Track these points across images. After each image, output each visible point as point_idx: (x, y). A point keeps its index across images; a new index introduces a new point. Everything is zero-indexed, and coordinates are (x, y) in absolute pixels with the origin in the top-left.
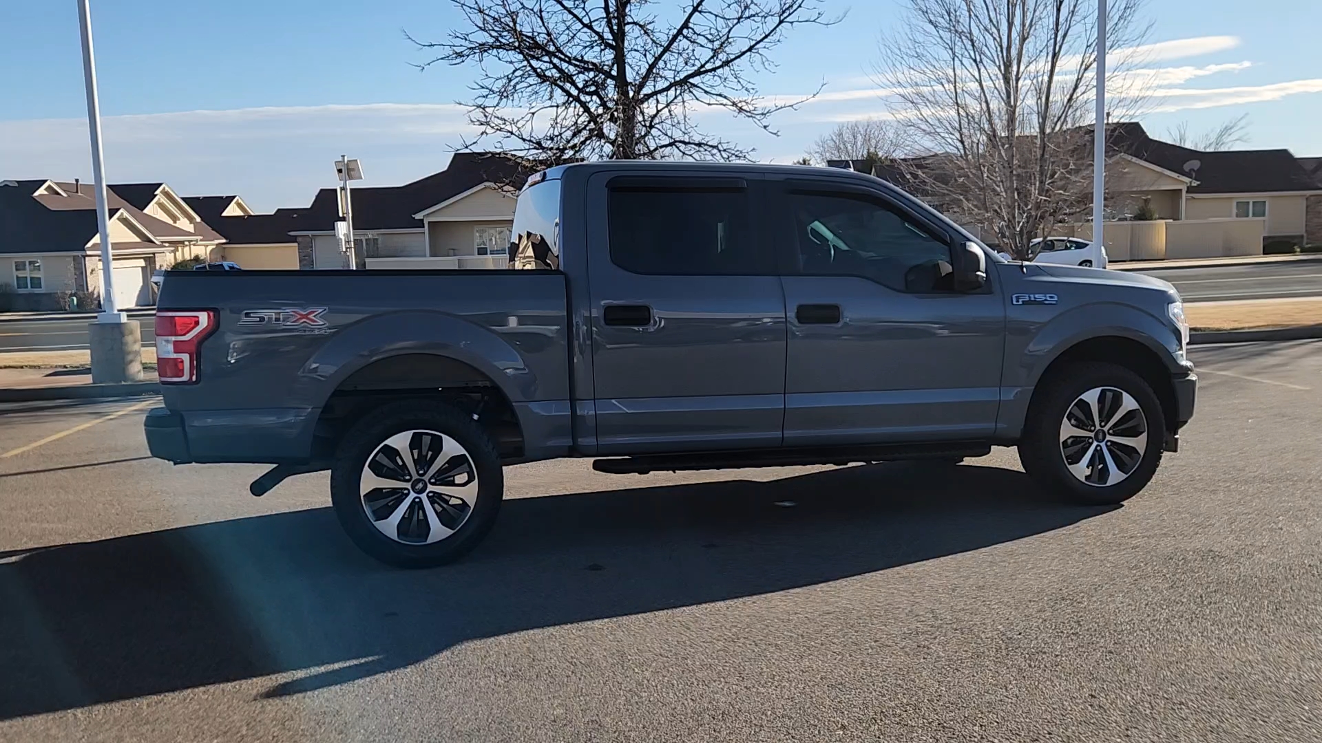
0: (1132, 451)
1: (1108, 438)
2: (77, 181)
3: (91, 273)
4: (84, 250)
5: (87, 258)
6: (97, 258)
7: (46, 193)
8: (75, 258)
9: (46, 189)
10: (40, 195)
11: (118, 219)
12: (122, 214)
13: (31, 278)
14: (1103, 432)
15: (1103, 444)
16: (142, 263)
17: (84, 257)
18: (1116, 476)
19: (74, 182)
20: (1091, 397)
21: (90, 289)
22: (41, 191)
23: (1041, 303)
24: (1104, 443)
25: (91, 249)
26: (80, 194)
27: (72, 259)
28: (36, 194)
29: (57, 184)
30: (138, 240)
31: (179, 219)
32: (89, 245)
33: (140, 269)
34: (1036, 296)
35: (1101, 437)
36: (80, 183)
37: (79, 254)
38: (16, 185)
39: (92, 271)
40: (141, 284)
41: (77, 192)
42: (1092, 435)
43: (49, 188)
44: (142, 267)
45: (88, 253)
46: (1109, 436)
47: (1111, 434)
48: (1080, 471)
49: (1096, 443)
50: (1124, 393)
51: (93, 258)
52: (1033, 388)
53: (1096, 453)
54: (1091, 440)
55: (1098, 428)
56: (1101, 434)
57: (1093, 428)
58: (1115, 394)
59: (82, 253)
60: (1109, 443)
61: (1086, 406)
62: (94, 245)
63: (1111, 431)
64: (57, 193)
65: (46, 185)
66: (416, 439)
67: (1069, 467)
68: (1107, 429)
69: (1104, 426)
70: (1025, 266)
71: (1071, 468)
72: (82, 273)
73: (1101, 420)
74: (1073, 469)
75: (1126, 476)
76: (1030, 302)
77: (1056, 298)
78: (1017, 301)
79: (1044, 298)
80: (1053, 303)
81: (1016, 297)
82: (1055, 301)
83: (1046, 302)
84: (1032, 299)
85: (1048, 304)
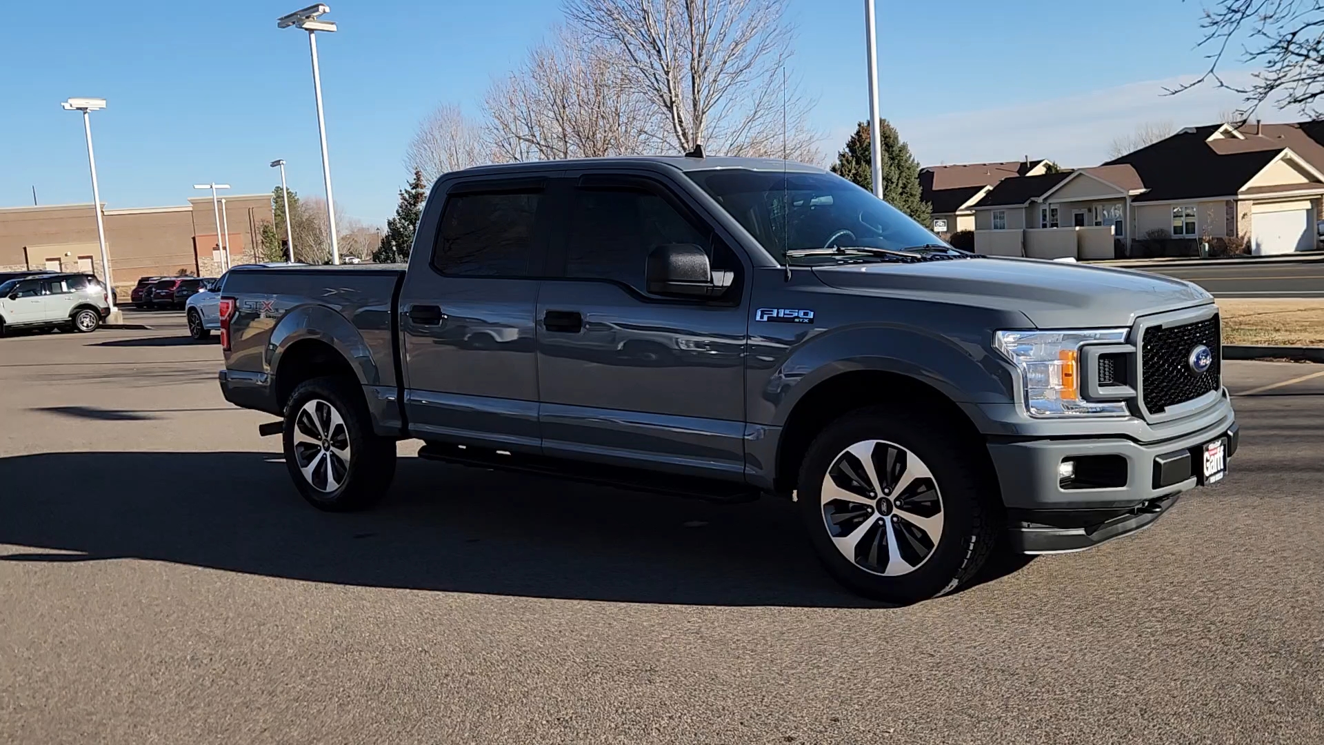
1: (895, 511)
2: (1258, 121)
3: (1243, 218)
4: (1236, 194)
5: (1239, 203)
6: (1252, 202)
7: (1222, 137)
8: (1228, 202)
9: (1222, 133)
10: (1215, 140)
11: (1282, 159)
12: (1286, 154)
13: (1187, 224)
14: (888, 502)
15: (888, 519)
16: (1308, 205)
17: (1237, 201)
18: (897, 566)
19: (1256, 123)
20: (863, 450)
21: (1240, 234)
22: (1217, 135)
23: (792, 320)
24: (890, 517)
25: (1243, 193)
26: (1260, 135)
27: (1225, 203)
28: (1210, 139)
29: (1234, 127)
30: (1305, 180)
32: (1244, 188)
33: (1305, 212)
34: (787, 312)
35: (884, 508)
36: (1261, 123)
37: (1231, 198)
38: (1195, 131)
39: (1244, 215)
40: (1304, 227)
41: (1258, 133)
42: (873, 503)
43: (1225, 132)
44: (1308, 210)
45: (1240, 197)
46: (894, 508)
47: (898, 507)
48: (847, 545)
49: (877, 515)
50: (909, 453)
51: (1247, 202)
52: (781, 428)
53: (878, 529)
54: (869, 510)
55: (880, 495)
56: (885, 504)
57: (872, 494)
58: (896, 451)
59: (1235, 197)
60: (895, 519)
61: (855, 463)
62: (1249, 189)
63: (898, 503)
64: (1234, 137)
65: (1221, 129)
66: (319, 408)
67: (833, 539)
68: (892, 498)
69: (889, 494)
70: (791, 270)
71: (836, 540)
72: (1233, 218)
73: (884, 485)
74: (839, 542)
75: (913, 569)
76: (778, 319)
77: (811, 315)
78: (762, 317)
79: (796, 315)
80: (806, 321)
81: (762, 311)
82: (810, 319)
83: (797, 320)
84: (781, 315)
85: (799, 322)
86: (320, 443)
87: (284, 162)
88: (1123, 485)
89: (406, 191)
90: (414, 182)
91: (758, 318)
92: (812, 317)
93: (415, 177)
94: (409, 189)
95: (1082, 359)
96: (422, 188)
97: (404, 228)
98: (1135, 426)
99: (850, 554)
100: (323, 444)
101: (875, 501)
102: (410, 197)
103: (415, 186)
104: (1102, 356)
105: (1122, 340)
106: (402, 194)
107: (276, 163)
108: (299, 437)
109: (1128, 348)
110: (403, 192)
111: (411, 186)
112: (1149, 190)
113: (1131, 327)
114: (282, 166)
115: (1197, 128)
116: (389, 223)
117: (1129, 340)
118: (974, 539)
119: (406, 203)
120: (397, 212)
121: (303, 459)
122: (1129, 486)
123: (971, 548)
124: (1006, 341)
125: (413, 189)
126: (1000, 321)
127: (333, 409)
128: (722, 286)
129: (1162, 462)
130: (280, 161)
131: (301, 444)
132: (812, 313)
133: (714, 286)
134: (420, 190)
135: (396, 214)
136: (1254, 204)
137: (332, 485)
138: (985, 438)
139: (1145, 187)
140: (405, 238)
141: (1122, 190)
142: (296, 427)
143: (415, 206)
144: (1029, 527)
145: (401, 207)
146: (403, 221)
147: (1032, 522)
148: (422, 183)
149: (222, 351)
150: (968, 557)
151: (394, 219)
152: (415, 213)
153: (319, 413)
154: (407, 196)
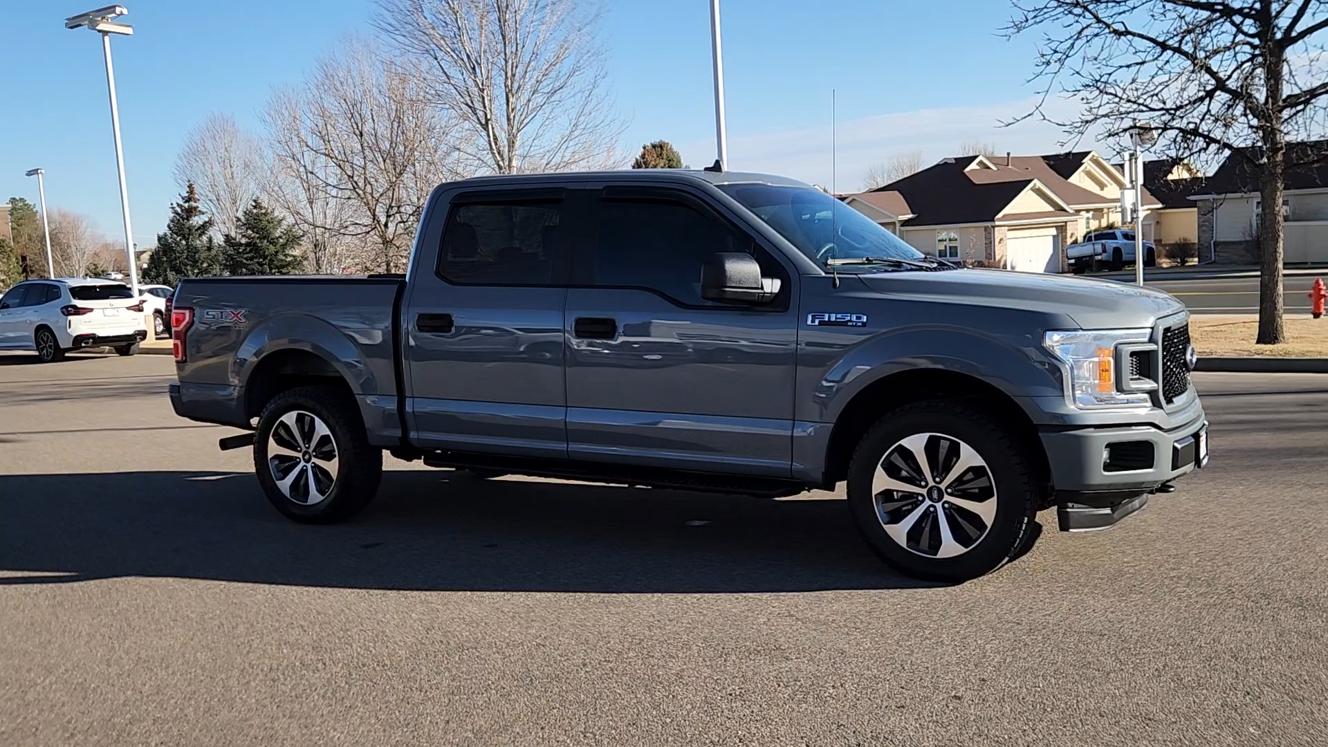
0: (975, 519)
1: (946, 498)
2: (1008, 154)
3: (1000, 243)
4: (993, 220)
5: (996, 229)
6: (1007, 228)
7: (978, 168)
8: (986, 228)
9: (978, 164)
10: (972, 170)
11: (1032, 189)
12: (1035, 184)
13: (950, 247)
14: (939, 490)
15: (939, 506)
16: (1053, 231)
17: (994, 227)
18: (950, 548)
19: (1006, 156)
21: (998, 258)
22: (973, 166)
23: (845, 324)
24: (940, 503)
25: (999, 220)
26: (1010, 167)
27: (983, 229)
28: (968, 169)
29: (988, 158)
30: (1051, 209)
31: (1106, 186)
32: (1000, 215)
33: (1051, 238)
34: (839, 316)
35: (935, 495)
36: (1011, 155)
37: (989, 224)
38: (954, 162)
39: (1001, 240)
40: (1051, 251)
41: (1008, 165)
42: (924, 491)
43: (981, 163)
44: (1054, 236)
45: (997, 223)
46: (946, 496)
47: (949, 494)
48: (899, 532)
49: (928, 502)
50: (962, 443)
51: (1003, 228)
52: (833, 425)
53: (929, 515)
54: (920, 498)
55: (931, 483)
56: (936, 492)
57: (923, 483)
58: (948, 443)
59: (992, 224)
60: (946, 505)
61: (907, 454)
62: (1004, 216)
63: (949, 490)
64: (988, 168)
65: (977, 161)
66: (300, 419)
67: (884, 526)
68: (943, 486)
69: (940, 482)
70: (839, 278)
71: (887, 528)
72: (991, 243)
73: (935, 474)
74: (890, 529)
75: (966, 550)
76: (829, 323)
77: (864, 319)
78: (813, 321)
79: (849, 318)
80: (860, 324)
81: (813, 316)
82: (863, 322)
83: (850, 324)
84: (833, 319)
85: (852, 326)
86: (300, 455)
87: (43, 171)
88: (1151, 466)
89: (178, 205)
90: (187, 195)
91: (809, 322)
92: (865, 320)
93: (188, 190)
94: (181, 202)
95: (1117, 356)
96: (195, 202)
97: (177, 244)
98: (1158, 416)
99: (902, 541)
100: (303, 456)
101: (926, 490)
102: (182, 210)
103: (188, 200)
104: (1133, 354)
105: (1146, 339)
106: (173, 208)
107: (34, 172)
108: (273, 448)
109: (1152, 347)
110: (175, 205)
111: (183, 199)
112: (915, 216)
113: (1152, 328)
114: (40, 175)
115: (955, 159)
116: (160, 239)
117: (1152, 340)
118: (1026, 519)
119: (178, 217)
120: (169, 226)
121: (278, 472)
122: (1156, 468)
123: (1023, 528)
124: (1053, 340)
125: (185, 202)
126: (1048, 323)
127: (317, 419)
128: (771, 293)
129: (1179, 446)
130: (38, 170)
131: (276, 457)
132: (865, 317)
133: (764, 293)
134: (194, 204)
135: (167, 229)
136: (1009, 230)
137: (315, 496)
138: (1036, 428)
139: (913, 213)
140: (178, 254)
141: (892, 216)
142: (271, 440)
143: (188, 220)
144: (1073, 507)
145: (172, 221)
146: (175, 236)
147: (1076, 503)
148: (196, 196)
149: (175, 364)
150: (1020, 536)
151: (165, 234)
152: (188, 228)
153: (299, 424)
154: (179, 210)
